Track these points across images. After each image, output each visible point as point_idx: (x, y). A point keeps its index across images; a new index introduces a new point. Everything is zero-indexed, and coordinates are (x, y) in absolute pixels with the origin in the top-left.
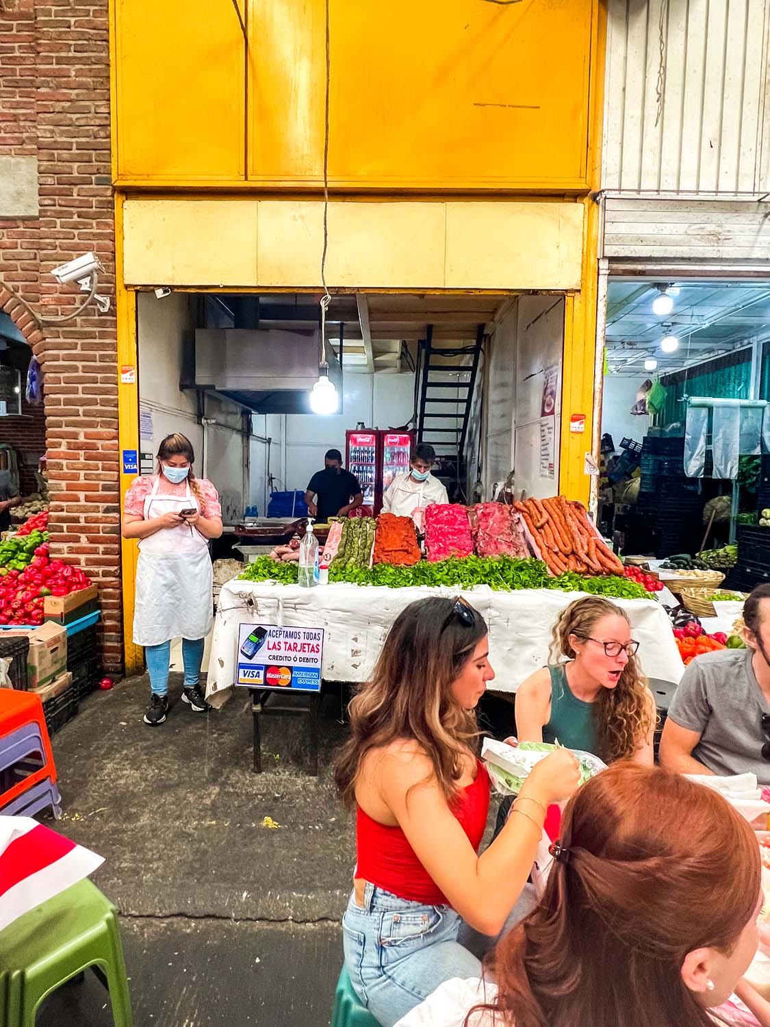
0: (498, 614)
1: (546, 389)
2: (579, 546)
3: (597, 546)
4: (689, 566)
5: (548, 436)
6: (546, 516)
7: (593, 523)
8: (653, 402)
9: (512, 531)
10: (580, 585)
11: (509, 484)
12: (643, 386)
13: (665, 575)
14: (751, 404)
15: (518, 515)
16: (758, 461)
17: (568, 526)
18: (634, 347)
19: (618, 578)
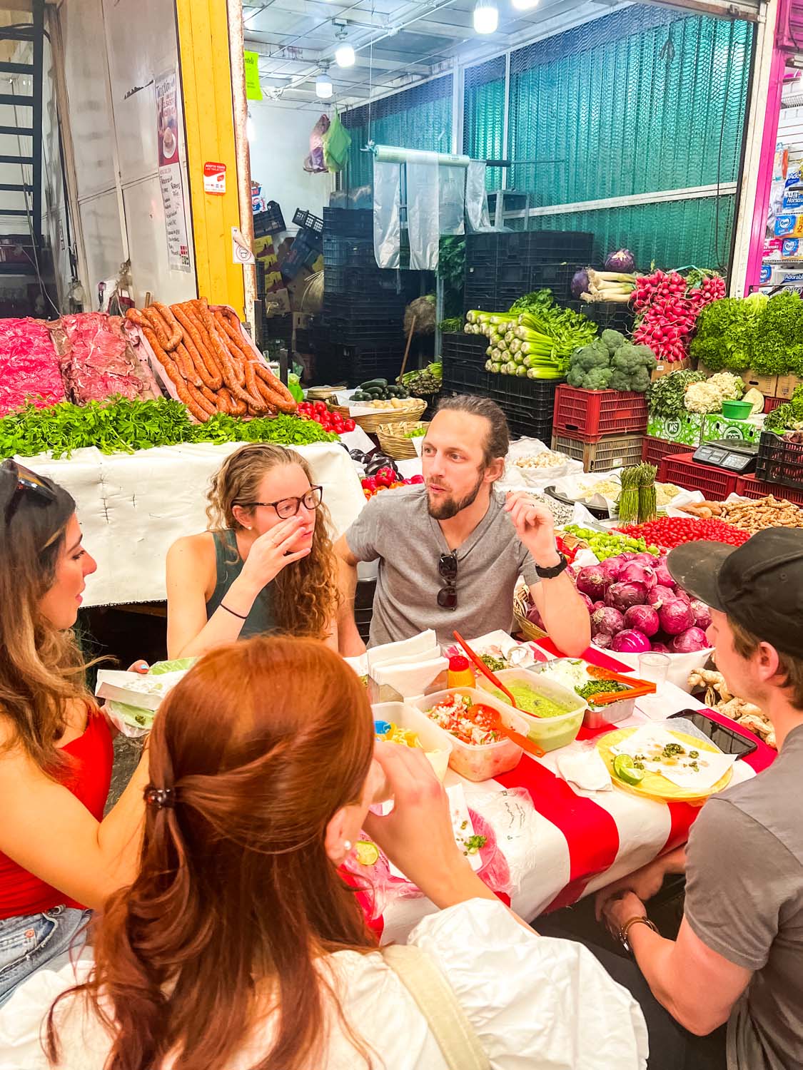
0: (116, 489)
1: (161, 115)
2: (231, 375)
3: (257, 373)
4: (384, 395)
5: (174, 200)
6: (179, 331)
7: (251, 340)
8: (333, 152)
9: (129, 357)
10: (237, 432)
11: (125, 283)
12: (318, 125)
13: (358, 409)
14: (451, 161)
15: (135, 333)
16: (462, 244)
17: (212, 343)
18: (299, 56)
19: (288, 417)
